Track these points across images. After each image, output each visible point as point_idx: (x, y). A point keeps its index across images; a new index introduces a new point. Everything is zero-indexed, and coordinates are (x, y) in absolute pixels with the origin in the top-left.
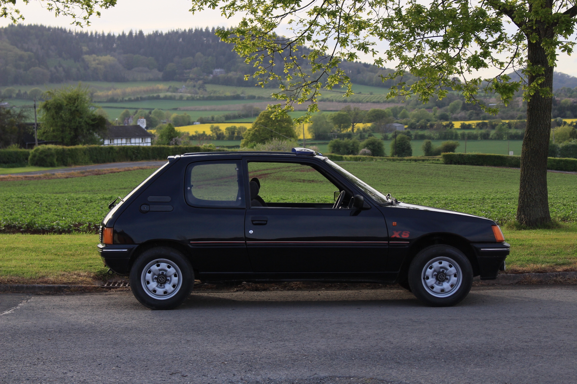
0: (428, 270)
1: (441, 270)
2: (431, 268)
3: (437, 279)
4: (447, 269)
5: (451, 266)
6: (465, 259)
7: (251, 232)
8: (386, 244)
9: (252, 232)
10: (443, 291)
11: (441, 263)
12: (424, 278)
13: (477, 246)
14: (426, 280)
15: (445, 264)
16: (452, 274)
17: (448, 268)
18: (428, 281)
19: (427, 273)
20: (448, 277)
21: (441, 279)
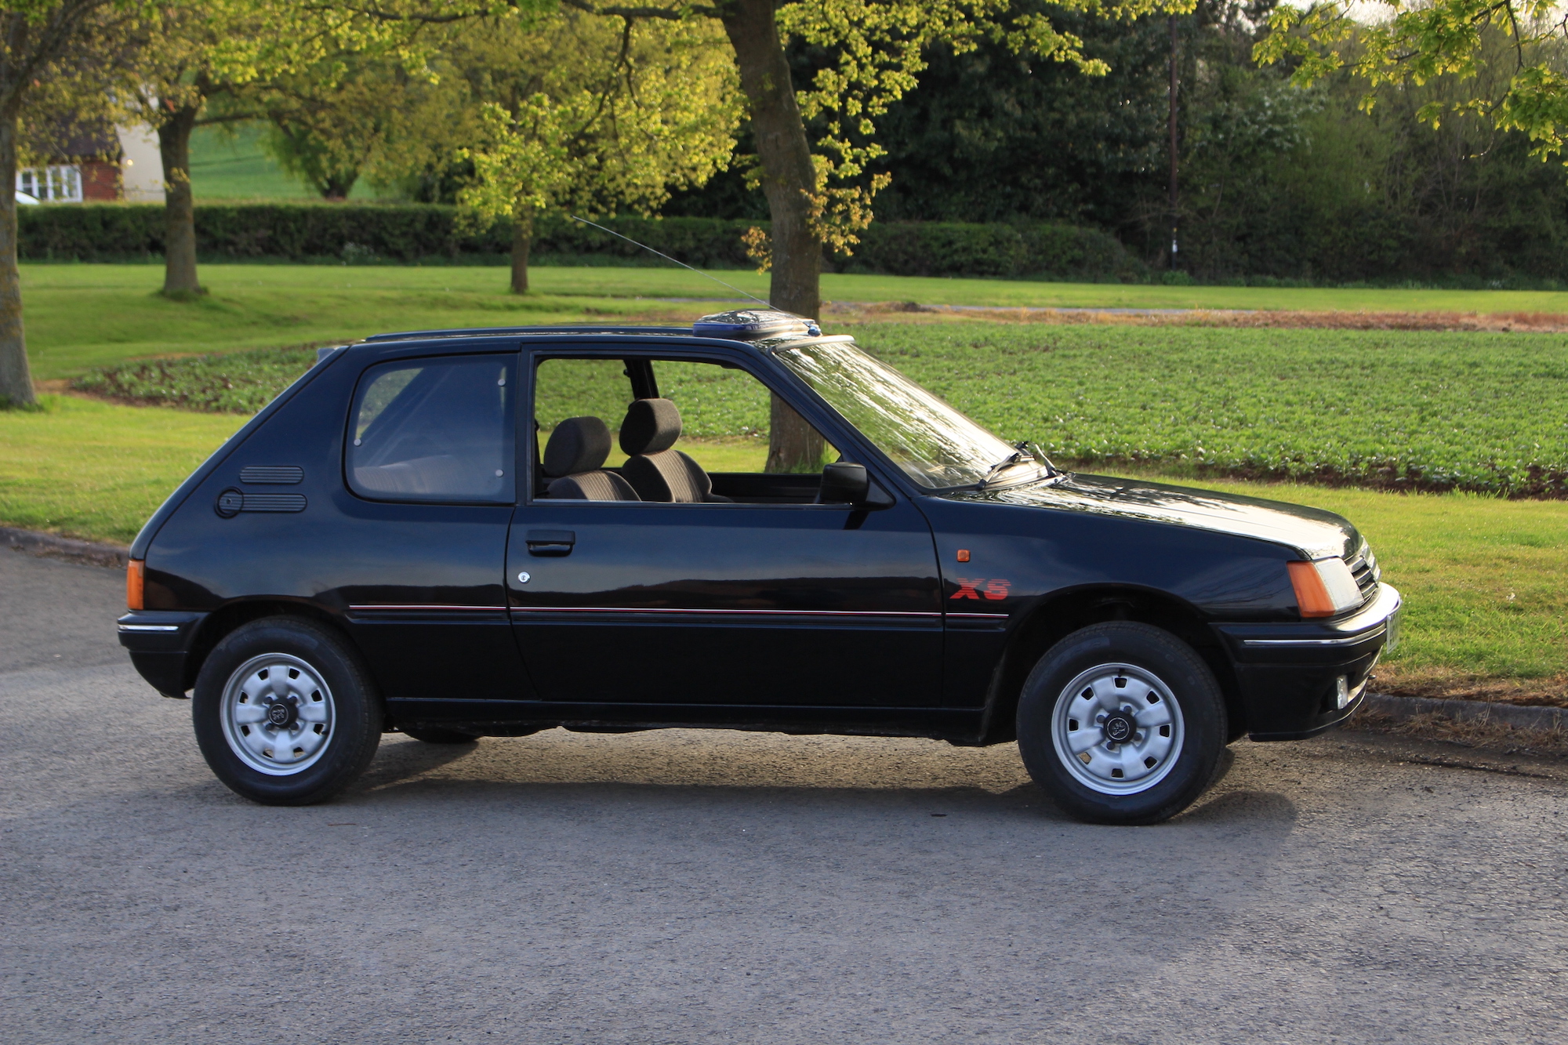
3: (1105, 733)
7: (524, 577)
8: (934, 620)
9: (527, 577)
13: (1229, 629)
20: (1141, 731)
21: (1116, 735)
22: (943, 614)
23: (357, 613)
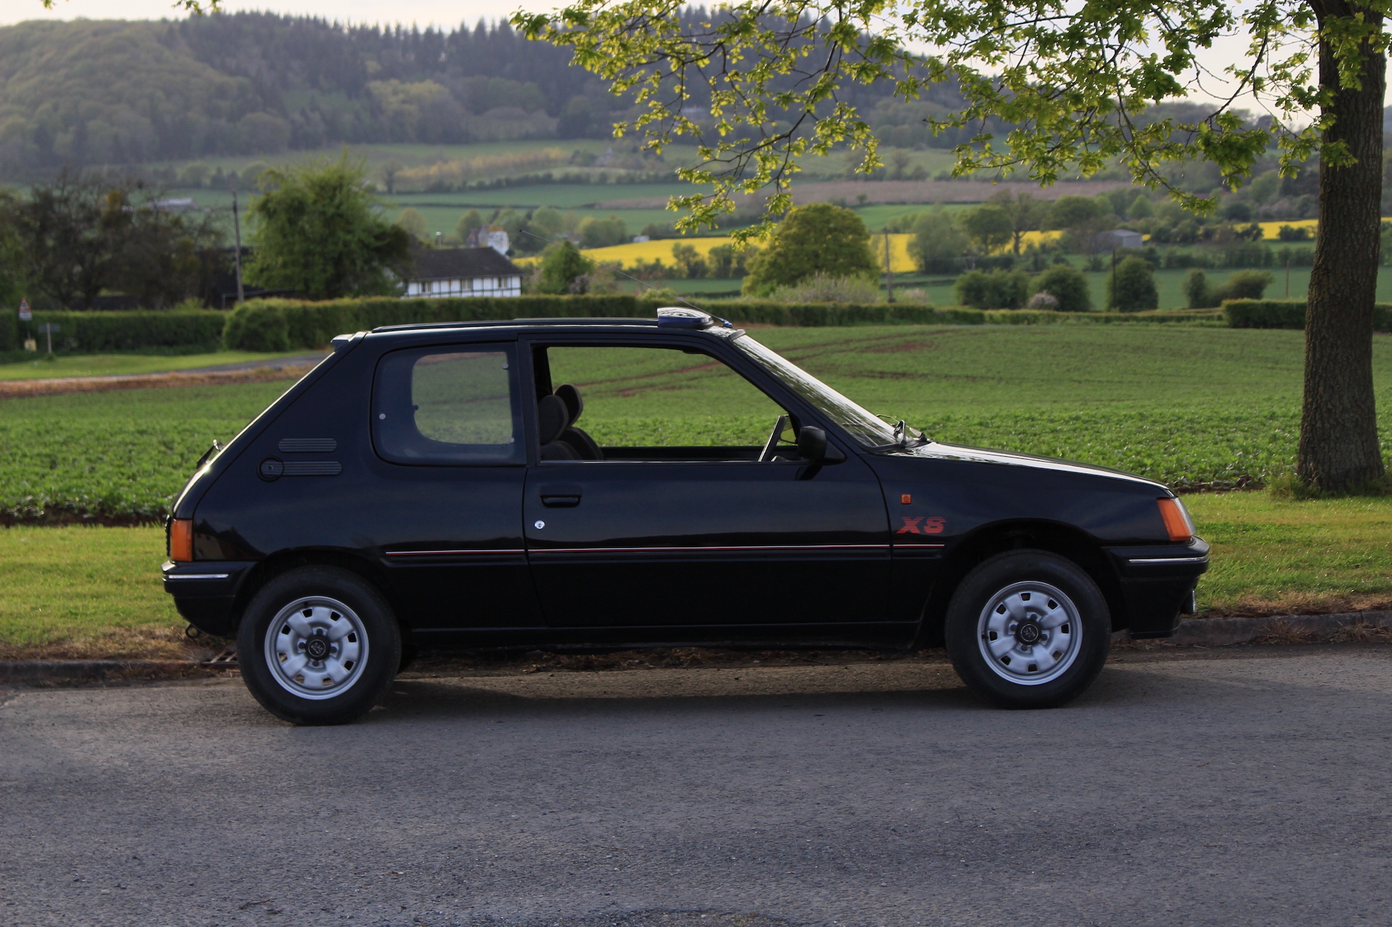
0: (996, 615)
1: (1029, 615)
2: (1002, 610)
3: (1018, 638)
4: (1043, 613)
5: (1052, 605)
6: (1088, 586)
7: (540, 525)
8: (884, 551)
9: (543, 524)
10: (1033, 668)
11: (1026, 597)
12: (984, 637)
13: (1119, 551)
14: (990, 642)
15: (1038, 599)
16: (1055, 624)
17: (1047, 608)
18: (994, 644)
19: (992, 624)
20: (1047, 633)
21: (1027, 638)
22: (891, 546)
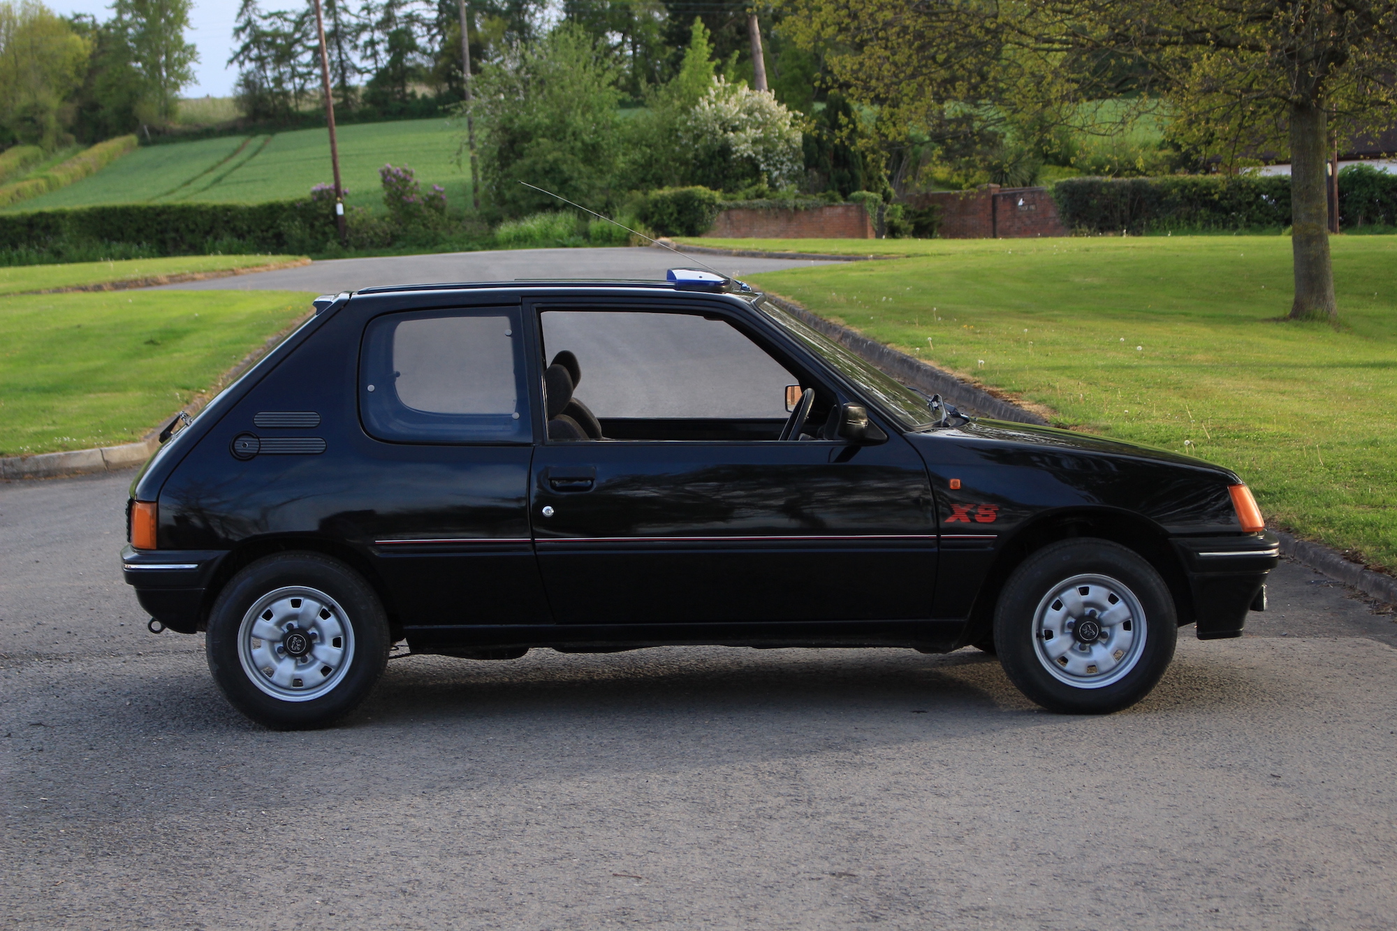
0: (1051, 612)
1: (1088, 611)
2: (1058, 606)
3: (1076, 636)
4: (1102, 609)
5: (1113, 600)
6: (1154, 581)
8: (931, 541)
10: (1091, 669)
11: (1084, 591)
12: (1039, 636)
13: (1189, 544)
14: (1045, 641)
15: (1097, 593)
16: (1116, 620)
17: (1107, 603)
18: (1049, 643)
19: (1047, 621)
20: (1106, 630)
21: (1085, 636)
22: (939, 536)
23: (383, 547)
